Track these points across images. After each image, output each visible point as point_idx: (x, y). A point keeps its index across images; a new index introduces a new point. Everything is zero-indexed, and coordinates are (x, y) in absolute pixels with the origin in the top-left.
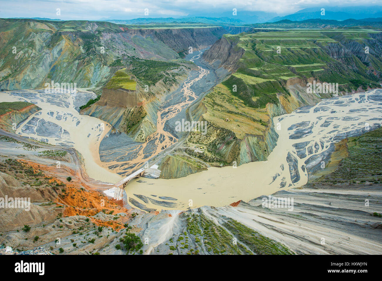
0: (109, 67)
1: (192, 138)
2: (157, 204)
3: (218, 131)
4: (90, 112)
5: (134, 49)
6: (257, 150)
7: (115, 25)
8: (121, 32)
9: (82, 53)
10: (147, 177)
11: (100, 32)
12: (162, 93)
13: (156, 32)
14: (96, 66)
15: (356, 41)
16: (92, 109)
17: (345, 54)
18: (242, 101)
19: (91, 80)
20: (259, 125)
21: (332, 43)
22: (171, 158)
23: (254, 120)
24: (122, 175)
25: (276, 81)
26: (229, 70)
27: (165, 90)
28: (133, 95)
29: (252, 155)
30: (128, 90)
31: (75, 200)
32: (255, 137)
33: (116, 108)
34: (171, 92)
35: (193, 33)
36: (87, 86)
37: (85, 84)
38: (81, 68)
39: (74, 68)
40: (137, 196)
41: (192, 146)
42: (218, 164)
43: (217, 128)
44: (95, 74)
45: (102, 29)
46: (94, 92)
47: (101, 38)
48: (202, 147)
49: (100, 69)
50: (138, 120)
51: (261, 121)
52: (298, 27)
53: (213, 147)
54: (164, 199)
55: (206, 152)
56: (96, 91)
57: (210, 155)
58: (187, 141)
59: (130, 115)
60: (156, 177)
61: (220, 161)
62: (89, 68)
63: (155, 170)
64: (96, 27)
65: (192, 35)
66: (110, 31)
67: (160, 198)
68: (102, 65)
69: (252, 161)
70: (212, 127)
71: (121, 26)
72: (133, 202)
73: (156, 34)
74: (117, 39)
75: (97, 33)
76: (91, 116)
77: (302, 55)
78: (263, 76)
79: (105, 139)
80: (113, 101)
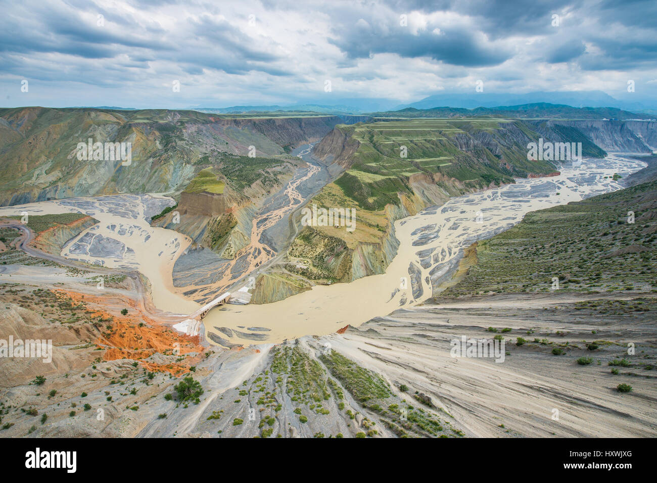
0: (193, 165)
1: (293, 251)
2: (244, 337)
3: (326, 240)
4: (165, 223)
5: (227, 143)
6: (373, 262)
7: (203, 114)
8: (211, 122)
9: (159, 149)
10: (233, 303)
11: (182, 123)
12: (260, 196)
13: (255, 123)
14: (176, 165)
16: (168, 220)
17: (475, 146)
18: (357, 203)
19: (169, 183)
20: (375, 231)
21: (459, 134)
22: (265, 278)
23: (370, 225)
24: (201, 302)
25: (396, 177)
26: (344, 166)
27: (264, 192)
28: (220, 200)
29: (367, 268)
30: (213, 194)
31: (125, 339)
32: (370, 245)
33: (199, 217)
34: (271, 195)
35: (301, 123)
36: (163, 190)
37: (161, 187)
38: (156, 167)
39: (148, 168)
40: (219, 329)
41: (294, 261)
42: (325, 281)
43: (325, 237)
44: (174, 175)
45: (186, 119)
46: (172, 198)
47: (184, 131)
48: (305, 262)
49: (181, 169)
50: (227, 231)
51: (378, 226)
52: (424, 117)
53: (320, 261)
54: (254, 330)
55: (311, 267)
56: (176, 196)
57: (315, 271)
58: (288, 255)
59: (216, 225)
60: (246, 303)
61: (328, 278)
62: (166, 168)
63: (244, 293)
64: (178, 117)
65: (300, 126)
66: (195, 122)
67: (249, 329)
68: (184, 164)
69: (368, 275)
70: (318, 236)
71: (210, 115)
72: (213, 337)
73: (255, 125)
74: (204, 132)
75: (179, 124)
76: (166, 228)
77: (427, 148)
78: (382, 172)
79: (182, 256)
80: (195, 209)
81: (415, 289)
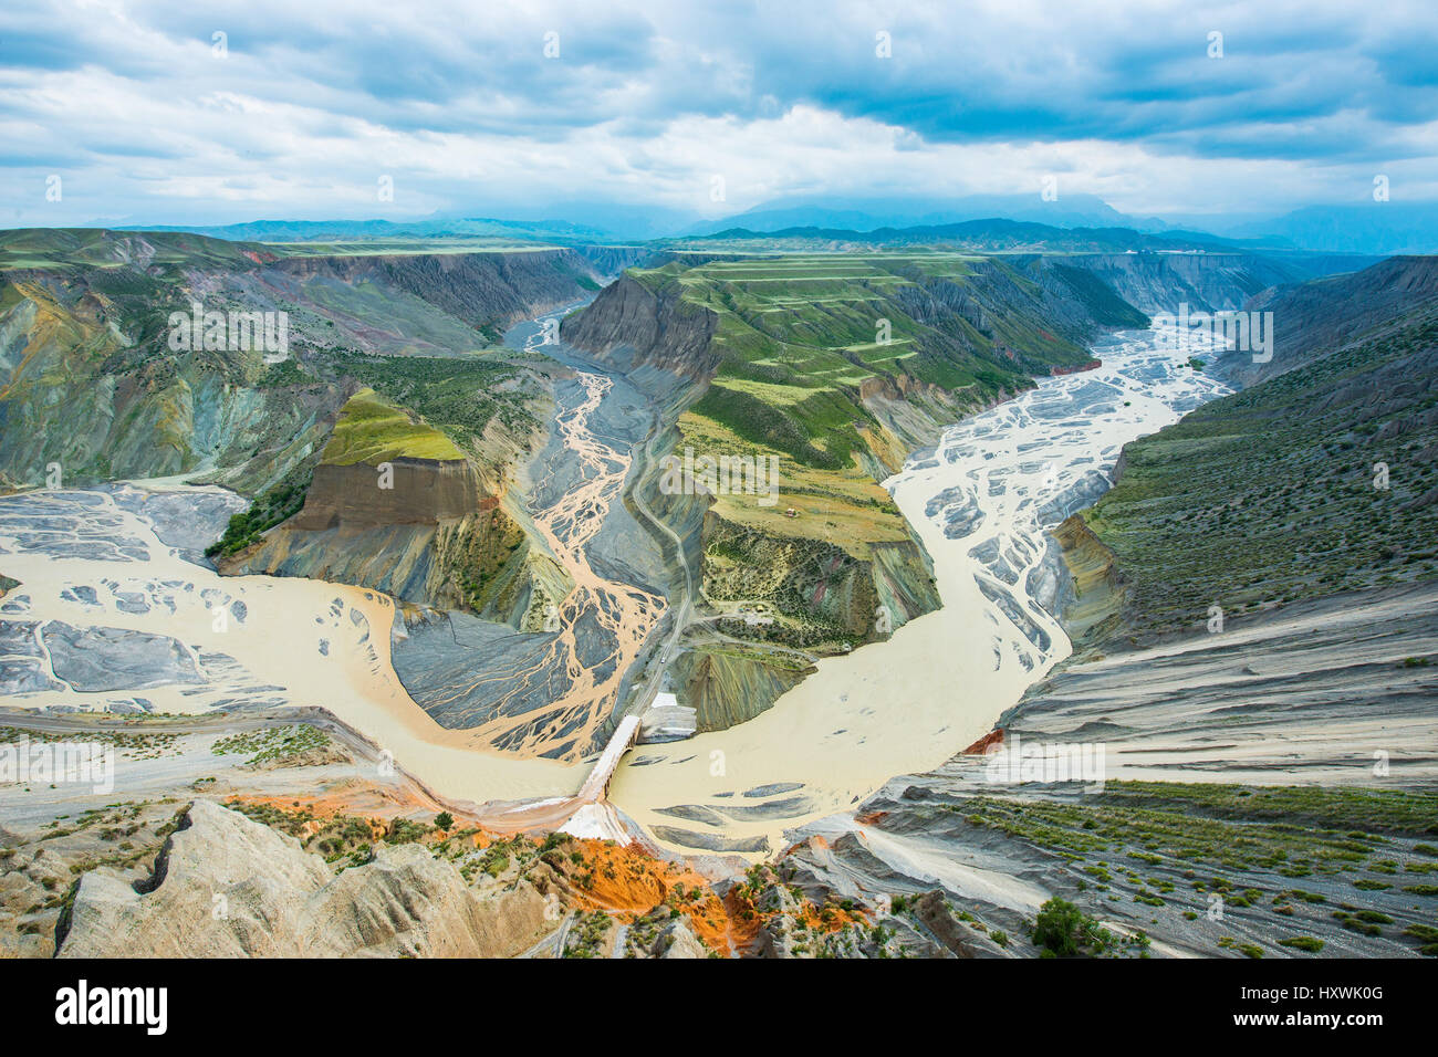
0: (258, 389)
1: (716, 586)
2: (751, 817)
3: (788, 549)
4: (269, 560)
5: (330, 324)
6: (912, 585)
7: (223, 243)
8: (251, 265)
9: (125, 349)
10: (655, 740)
11: (171, 269)
12: (512, 459)
13: (390, 266)
14: (199, 391)
15: (950, 281)
16: (276, 548)
17: (939, 314)
18: (787, 455)
19: (191, 445)
20: (876, 514)
21: (903, 287)
22: (713, 659)
23: (858, 503)
27: (517, 449)
29: (905, 601)
30: (435, 463)
32: (892, 547)
33: (387, 531)
34: (535, 453)
35: (502, 267)
36: (176, 467)
37: (168, 459)
38: (133, 402)
39: (103, 405)
40: (670, 811)
41: (732, 610)
42: (834, 645)
43: (782, 541)
44: (202, 420)
45: (178, 258)
46: (221, 486)
47: (186, 291)
48: (760, 608)
49: (220, 401)
50: (499, 559)
51: (875, 502)
53: (790, 597)
54: (763, 795)
55: (783, 620)
56: (231, 481)
57: (796, 625)
58: (707, 597)
59: (459, 547)
60: (689, 734)
61: (835, 637)
62: (170, 401)
63: (673, 709)
64: (149, 252)
65: (502, 274)
66: (210, 266)
67: (747, 795)
68: (226, 386)
69: (912, 618)
71: (243, 246)
73: (391, 273)
74: (248, 292)
75: (160, 271)
76: (278, 574)
77: (855, 320)
78: (798, 379)
79: (399, 646)
80: (367, 509)
81: (1027, 631)
